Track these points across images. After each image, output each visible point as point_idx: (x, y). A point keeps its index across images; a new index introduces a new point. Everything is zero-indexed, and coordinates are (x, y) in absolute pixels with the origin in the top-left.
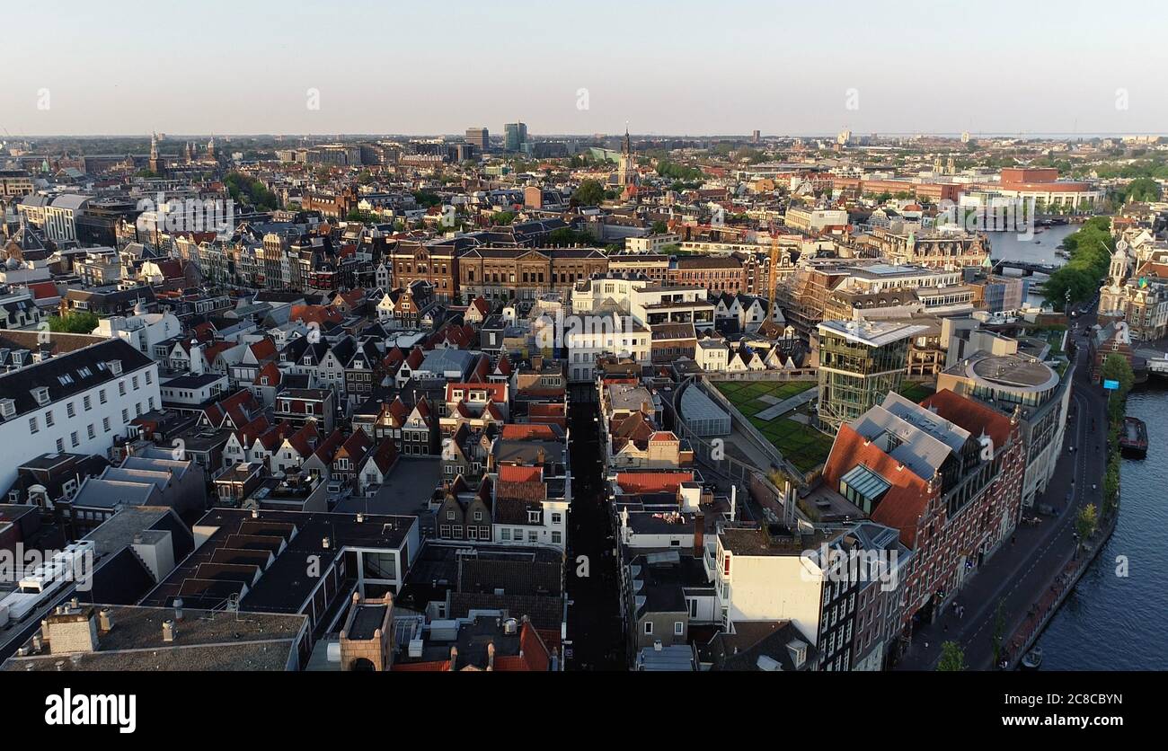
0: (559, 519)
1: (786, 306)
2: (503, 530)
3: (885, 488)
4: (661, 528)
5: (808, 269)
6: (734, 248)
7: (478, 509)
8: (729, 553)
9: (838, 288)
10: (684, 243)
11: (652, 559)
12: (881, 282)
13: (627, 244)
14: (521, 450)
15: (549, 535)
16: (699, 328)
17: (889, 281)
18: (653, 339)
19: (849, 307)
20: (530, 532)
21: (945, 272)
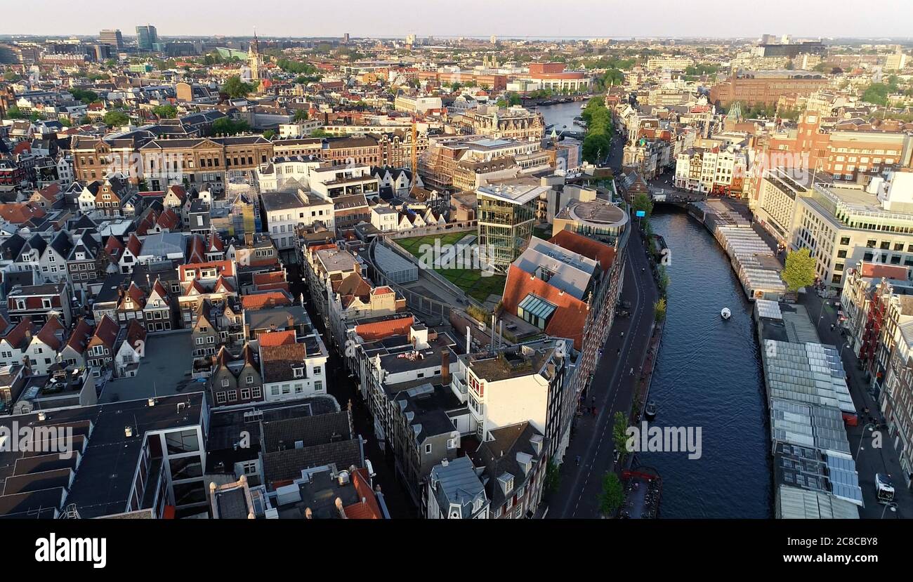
0: (319, 371)
1: (424, 174)
2: (272, 387)
3: (553, 309)
4: (406, 366)
5: (438, 145)
6: (366, 130)
7: (249, 374)
8: (483, 381)
9: (462, 159)
10: (326, 127)
11: (413, 393)
12: (491, 152)
13: (281, 130)
14: (269, 317)
15: (312, 385)
16: (368, 197)
17: (496, 151)
18: (335, 209)
19: (473, 173)
20: (296, 386)
21: (531, 143)
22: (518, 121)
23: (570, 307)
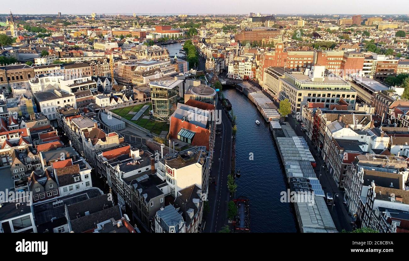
0: (88, 177)
1: (117, 79)
2: (64, 188)
3: (194, 134)
4: (132, 168)
5: (123, 65)
6: (81, 59)
7: (51, 184)
8: (174, 169)
9: (135, 70)
10: (60, 59)
11: (139, 180)
12: (149, 67)
13: (35, 61)
14: (55, 154)
15: (85, 184)
16: (92, 91)
17: (151, 66)
18: (76, 98)
19: (141, 76)
20: (76, 186)
21: (166, 61)
22: (157, 52)
23: (201, 132)
